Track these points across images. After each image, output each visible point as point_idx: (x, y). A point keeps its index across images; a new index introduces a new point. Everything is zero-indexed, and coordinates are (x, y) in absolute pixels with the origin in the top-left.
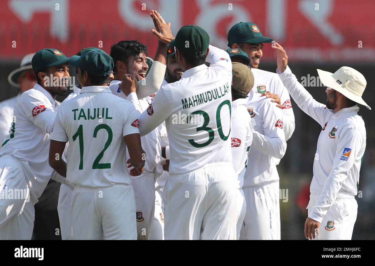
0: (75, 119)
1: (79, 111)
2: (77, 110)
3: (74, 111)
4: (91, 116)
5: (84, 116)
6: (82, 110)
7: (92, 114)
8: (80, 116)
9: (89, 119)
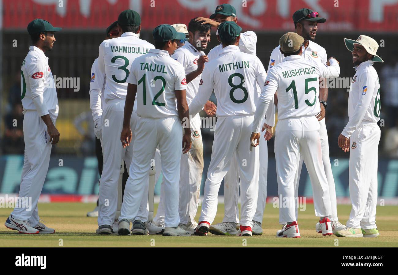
0: (141, 70)
1: (145, 64)
2: (144, 63)
3: (142, 64)
4: (152, 69)
5: (148, 68)
6: (147, 64)
7: (153, 68)
8: (145, 68)
9: (150, 70)
